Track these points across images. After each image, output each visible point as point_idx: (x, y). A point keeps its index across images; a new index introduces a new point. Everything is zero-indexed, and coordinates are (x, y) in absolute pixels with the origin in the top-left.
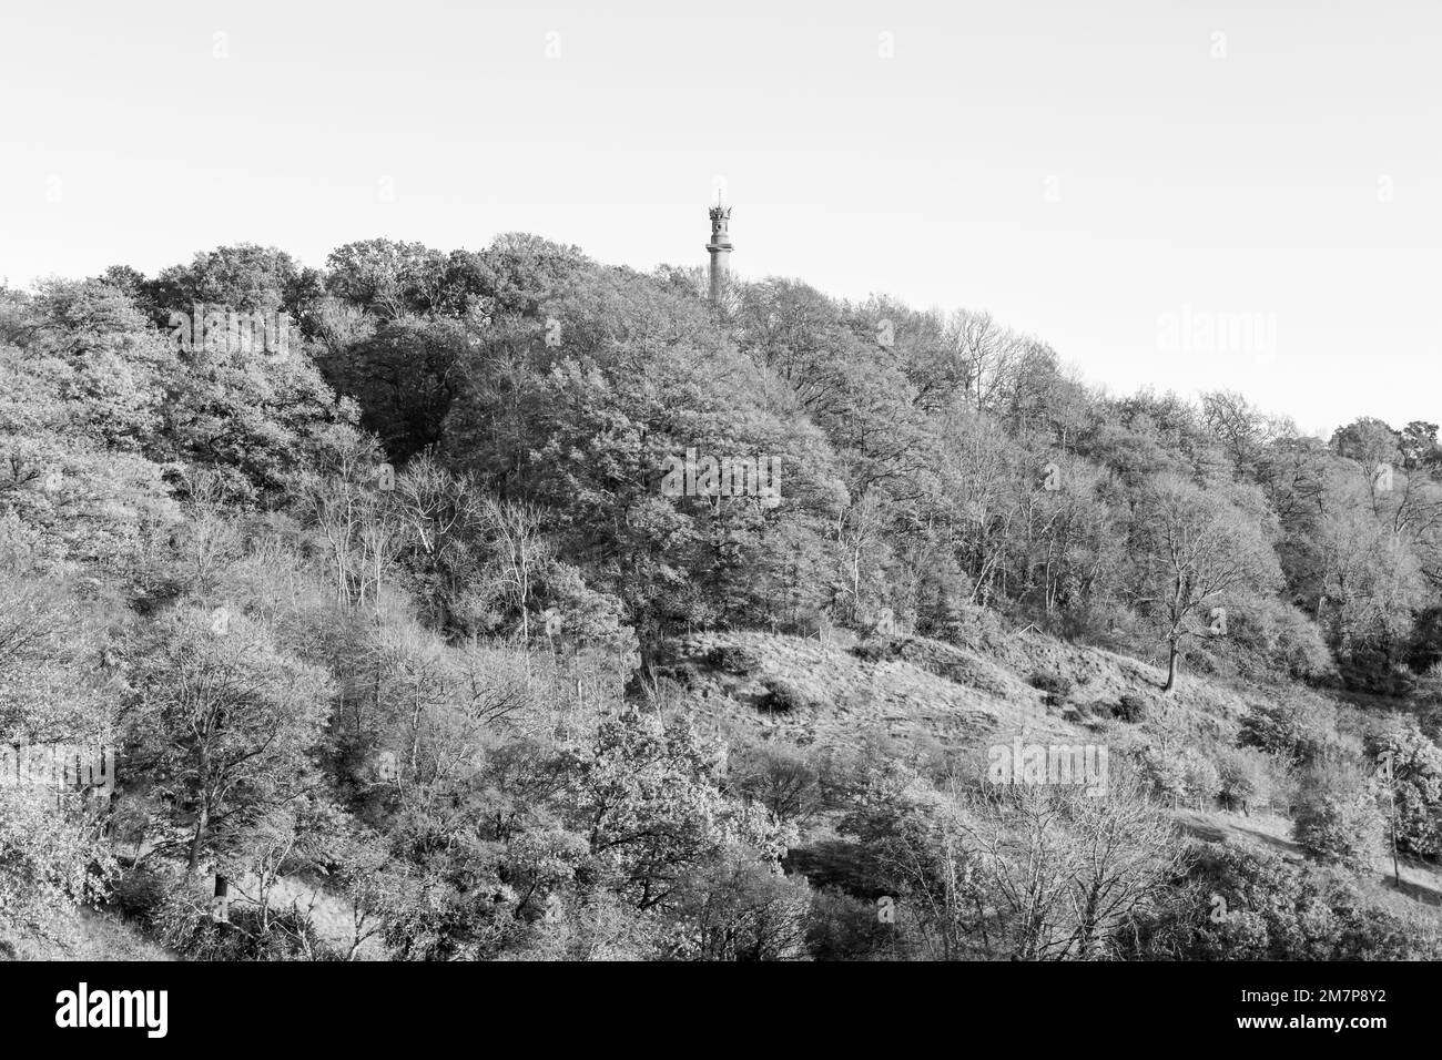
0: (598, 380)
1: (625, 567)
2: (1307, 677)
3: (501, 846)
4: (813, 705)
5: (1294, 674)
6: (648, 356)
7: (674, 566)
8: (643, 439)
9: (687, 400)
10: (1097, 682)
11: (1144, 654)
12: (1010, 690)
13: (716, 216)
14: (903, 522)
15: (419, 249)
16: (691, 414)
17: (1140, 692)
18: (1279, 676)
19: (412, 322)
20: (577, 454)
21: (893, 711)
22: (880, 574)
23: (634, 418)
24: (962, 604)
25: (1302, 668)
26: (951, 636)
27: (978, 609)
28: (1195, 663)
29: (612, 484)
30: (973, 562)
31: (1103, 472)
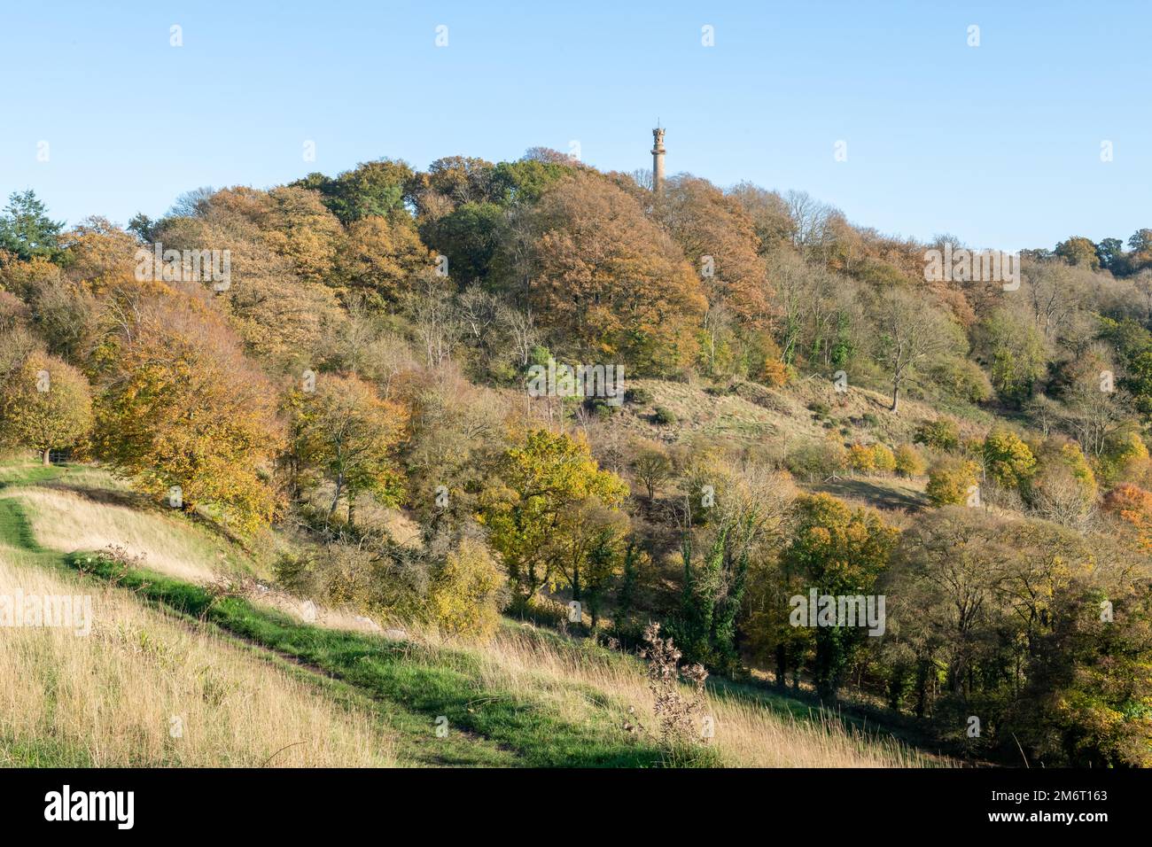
0: (568, 242)
1: (583, 344)
2: (980, 402)
3: (475, 496)
4: (680, 420)
5: (972, 401)
6: (597, 227)
7: (609, 344)
8: (593, 274)
9: (618, 253)
10: (851, 406)
11: (882, 389)
12: (794, 411)
13: (656, 133)
14: (741, 317)
15: (479, 161)
16: (619, 260)
17: (876, 412)
18: (963, 401)
19: (471, 206)
20: (556, 283)
21: (723, 423)
22: (726, 347)
23: (588, 263)
24: (775, 363)
25: (977, 398)
26: (768, 381)
27: (782, 366)
28: (911, 394)
29: (576, 298)
30: (781, 339)
31: (864, 286)
